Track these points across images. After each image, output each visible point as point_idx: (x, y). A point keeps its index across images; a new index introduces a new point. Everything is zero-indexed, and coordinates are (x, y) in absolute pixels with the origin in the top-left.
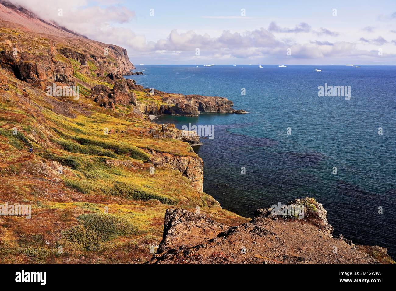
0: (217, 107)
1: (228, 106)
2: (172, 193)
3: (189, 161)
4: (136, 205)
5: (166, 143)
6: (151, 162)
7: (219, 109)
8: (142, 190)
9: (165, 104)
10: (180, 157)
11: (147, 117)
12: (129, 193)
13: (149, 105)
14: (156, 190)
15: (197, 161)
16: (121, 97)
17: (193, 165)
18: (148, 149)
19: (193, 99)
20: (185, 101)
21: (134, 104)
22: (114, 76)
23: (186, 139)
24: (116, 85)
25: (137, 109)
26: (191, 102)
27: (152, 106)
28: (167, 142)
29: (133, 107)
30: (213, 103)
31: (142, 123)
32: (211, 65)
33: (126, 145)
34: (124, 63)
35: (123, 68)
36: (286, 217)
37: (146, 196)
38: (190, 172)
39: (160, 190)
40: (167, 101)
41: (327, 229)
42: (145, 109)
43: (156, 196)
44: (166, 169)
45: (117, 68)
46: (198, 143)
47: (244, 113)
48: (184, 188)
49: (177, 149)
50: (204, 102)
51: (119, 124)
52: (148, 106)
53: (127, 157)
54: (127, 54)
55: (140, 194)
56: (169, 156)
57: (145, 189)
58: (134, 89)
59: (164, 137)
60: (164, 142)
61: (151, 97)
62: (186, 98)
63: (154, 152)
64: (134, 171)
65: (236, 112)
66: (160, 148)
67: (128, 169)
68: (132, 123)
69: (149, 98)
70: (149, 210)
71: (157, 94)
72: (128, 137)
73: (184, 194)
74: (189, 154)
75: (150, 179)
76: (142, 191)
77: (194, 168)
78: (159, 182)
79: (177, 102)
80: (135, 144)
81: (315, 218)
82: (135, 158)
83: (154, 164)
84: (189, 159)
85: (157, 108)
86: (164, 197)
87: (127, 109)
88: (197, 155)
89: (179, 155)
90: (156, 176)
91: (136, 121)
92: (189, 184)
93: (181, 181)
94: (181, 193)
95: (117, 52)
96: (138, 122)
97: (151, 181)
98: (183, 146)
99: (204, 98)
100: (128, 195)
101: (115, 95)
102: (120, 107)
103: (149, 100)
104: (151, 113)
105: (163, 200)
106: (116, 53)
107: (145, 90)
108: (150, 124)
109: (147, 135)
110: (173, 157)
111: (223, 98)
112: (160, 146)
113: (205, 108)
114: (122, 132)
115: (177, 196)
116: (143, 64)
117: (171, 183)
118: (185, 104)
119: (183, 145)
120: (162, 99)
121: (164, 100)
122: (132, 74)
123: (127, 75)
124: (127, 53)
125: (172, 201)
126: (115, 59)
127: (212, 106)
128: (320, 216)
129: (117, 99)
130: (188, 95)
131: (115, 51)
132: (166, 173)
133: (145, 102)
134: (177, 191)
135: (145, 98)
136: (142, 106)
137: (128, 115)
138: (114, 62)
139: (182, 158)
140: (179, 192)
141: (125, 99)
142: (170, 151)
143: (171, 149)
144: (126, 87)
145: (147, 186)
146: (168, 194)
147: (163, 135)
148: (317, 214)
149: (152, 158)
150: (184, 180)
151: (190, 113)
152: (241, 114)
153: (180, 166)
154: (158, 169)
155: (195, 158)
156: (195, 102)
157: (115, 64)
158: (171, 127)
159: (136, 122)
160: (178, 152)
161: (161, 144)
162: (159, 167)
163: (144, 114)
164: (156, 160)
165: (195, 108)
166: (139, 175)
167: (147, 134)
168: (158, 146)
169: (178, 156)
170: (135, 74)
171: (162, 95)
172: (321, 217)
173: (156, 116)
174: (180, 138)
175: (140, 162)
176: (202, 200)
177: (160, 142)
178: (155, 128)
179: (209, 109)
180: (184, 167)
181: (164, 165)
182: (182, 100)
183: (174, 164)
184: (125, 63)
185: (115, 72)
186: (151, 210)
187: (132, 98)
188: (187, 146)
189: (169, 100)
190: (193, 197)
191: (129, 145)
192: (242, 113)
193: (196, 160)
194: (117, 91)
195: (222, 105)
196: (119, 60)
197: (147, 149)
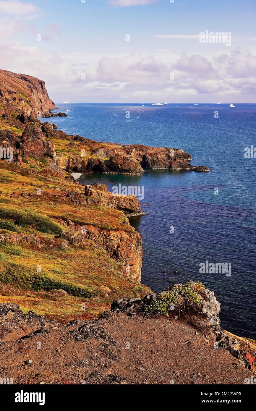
0: (168, 162)
1: (183, 161)
2: (91, 281)
3: (122, 237)
4: (29, 296)
5: (91, 211)
6: (65, 237)
7: (171, 164)
8: (46, 276)
9: (94, 157)
10: (108, 230)
11: (69, 176)
12: (27, 279)
13: (73, 159)
14: (67, 276)
15: (133, 237)
16: (33, 148)
17: (127, 242)
18: (64, 219)
19: (134, 150)
20: (123, 153)
21: (51, 157)
22: (26, 118)
23: (121, 206)
24: (26, 130)
25: (55, 164)
26: (131, 154)
27: (76, 160)
28: (91, 209)
29: (50, 161)
30: (162, 156)
31: (59, 183)
32: (162, 104)
33: (32, 213)
34: (40, 100)
35: (40, 107)
36: (149, 312)
37: (51, 285)
38: (123, 253)
39: (73, 276)
40: (98, 153)
41: (211, 332)
42: (67, 164)
43: (65, 285)
44: (86, 247)
45: (31, 107)
46: (139, 212)
47: (206, 170)
48: (109, 275)
49: (105, 220)
50: (151, 155)
51: (26, 184)
52: (71, 160)
53: (31, 230)
54: (45, 89)
55: (43, 282)
56: (93, 230)
57: (51, 276)
58: (53, 136)
59: (88, 203)
60: (87, 209)
61: (75, 147)
62: (124, 149)
63: (71, 223)
64: (39, 250)
65: (195, 169)
66: (80, 217)
67: (31, 247)
68: (45, 183)
69: (73, 149)
70: (45, 304)
71: (85, 143)
72: (37, 202)
73: (107, 283)
74: (121, 227)
75: (60, 261)
76: (46, 278)
77: (129, 246)
78: (74, 265)
79: (112, 155)
80: (45, 212)
81: (196, 314)
82: (44, 231)
83: (69, 240)
84: (122, 234)
85: (82, 163)
86: (77, 287)
87: (41, 163)
88: (133, 229)
89: (108, 228)
90: (71, 257)
91: (51, 180)
92: (116, 268)
93: (105, 265)
94: (103, 282)
95: (32, 85)
96: (54, 182)
97: (62, 264)
98: (113, 216)
99: (150, 150)
100: (24, 283)
101: (24, 145)
102: (31, 161)
103: (72, 152)
104: (75, 170)
105: (76, 290)
106: (30, 87)
107: (68, 137)
108: (72, 184)
109: (63, 200)
110: (99, 231)
111: (177, 150)
112: (80, 216)
113: (151, 163)
114: (30, 195)
115: (97, 285)
116: (68, 102)
117: (91, 267)
118: (123, 157)
119: (115, 214)
120: (91, 150)
121: (93, 151)
122: (52, 116)
123: (45, 116)
124: (45, 86)
125: (88, 293)
126: (29, 94)
127: (161, 161)
128: (205, 311)
129: (27, 150)
130: (128, 145)
131: (28, 84)
132: (86, 253)
133: (67, 154)
134: (99, 278)
135: (68, 148)
136: (63, 160)
137: (42, 172)
138: (27, 99)
139: (111, 232)
140: (101, 281)
141: (38, 150)
142: (94, 223)
143: (97, 220)
144: (40, 133)
145: (55, 272)
146: (83, 283)
147: (87, 200)
148: (199, 308)
149: (66, 231)
150: (109, 264)
151: (129, 171)
152: (202, 171)
153: (109, 243)
154: (74, 247)
155: (130, 233)
156: (137, 154)
157: (29, 102)
158: (100, 188)
159: (51, 182)
160: (106, 224)
161: (82, 212)
162: (76, 244)
163: (65, 172)
164: (71, 235)
165: (136, 164)
166: (46, 255)
167: (64, 198)
168: (78, 215)
169: (106, 229)
170: (56, 115)
171: (91, 145)
172: (207, 313)
173: (82, 174)
174: (113, 205)
175: (50, 237)
176: (134, 292)
177: (81, 210)
178: (78, 190)
179: (157, 165)
180: (113, 245)
181: (84, 242)
182: (119, 153)
183: (100, 241)
184: (43, 101)
185: (28, 113)
186: (47, 305)
187: (49, 149)
188: (119, 216)
189: (101, 152)
190: (121, 288)
191: (36, 213)
192: (204, 170)
193: (131, 236)
194: (28, 139)
195: (175, 160)
196: (34, 96)
197: (62, 219)
